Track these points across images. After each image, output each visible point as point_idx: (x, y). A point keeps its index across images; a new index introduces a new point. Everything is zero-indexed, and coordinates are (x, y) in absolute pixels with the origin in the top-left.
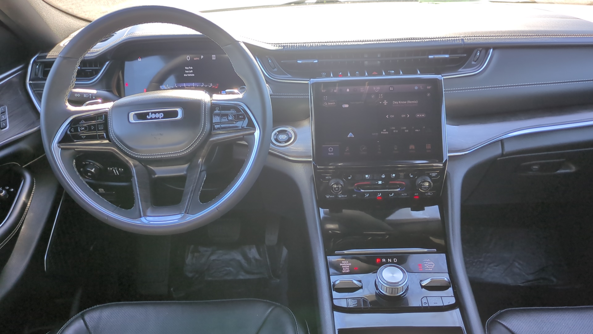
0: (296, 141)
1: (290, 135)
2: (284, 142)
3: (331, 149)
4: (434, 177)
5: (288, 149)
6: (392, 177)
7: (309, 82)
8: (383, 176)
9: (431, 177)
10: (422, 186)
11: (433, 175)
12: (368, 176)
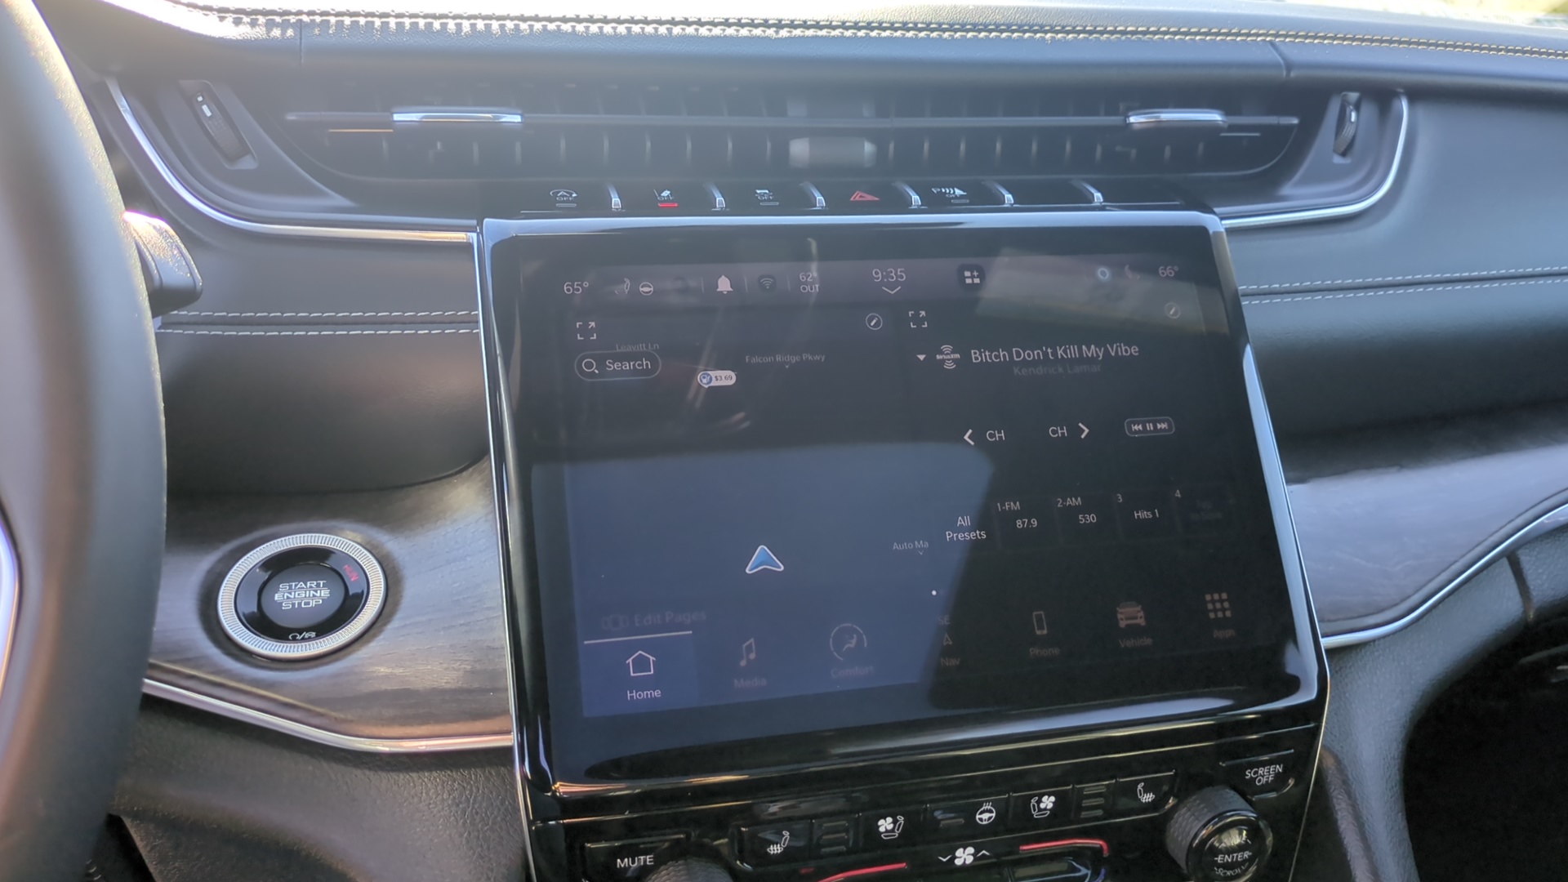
0: (398, 615)
1: (352, 578)
2: (308, 630)
3: (641, 664)
4: (1267, 788)
5: (337, 675)
6: (1035, 814)
7: (474, 235)
8: (986, 816)
9: (1245, 790)
10: (1219, 859)
11: (1264, 780)
12: (895, 822)
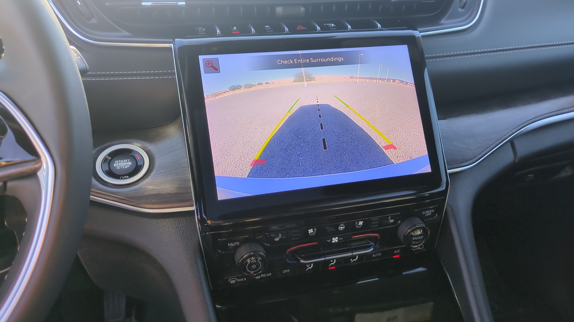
0: (154, 170)
1: (138, 158)
2: (126, 175)
4: (429, 217)
5: (136, 190)
6: (357, 227)
7: (172, 45)
8: (341, 228)
9: (423, 218)
10: (413, 239)
11: (428, 215)
12: (313, 230)
